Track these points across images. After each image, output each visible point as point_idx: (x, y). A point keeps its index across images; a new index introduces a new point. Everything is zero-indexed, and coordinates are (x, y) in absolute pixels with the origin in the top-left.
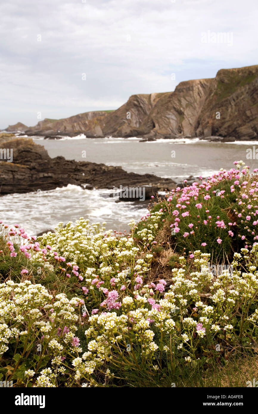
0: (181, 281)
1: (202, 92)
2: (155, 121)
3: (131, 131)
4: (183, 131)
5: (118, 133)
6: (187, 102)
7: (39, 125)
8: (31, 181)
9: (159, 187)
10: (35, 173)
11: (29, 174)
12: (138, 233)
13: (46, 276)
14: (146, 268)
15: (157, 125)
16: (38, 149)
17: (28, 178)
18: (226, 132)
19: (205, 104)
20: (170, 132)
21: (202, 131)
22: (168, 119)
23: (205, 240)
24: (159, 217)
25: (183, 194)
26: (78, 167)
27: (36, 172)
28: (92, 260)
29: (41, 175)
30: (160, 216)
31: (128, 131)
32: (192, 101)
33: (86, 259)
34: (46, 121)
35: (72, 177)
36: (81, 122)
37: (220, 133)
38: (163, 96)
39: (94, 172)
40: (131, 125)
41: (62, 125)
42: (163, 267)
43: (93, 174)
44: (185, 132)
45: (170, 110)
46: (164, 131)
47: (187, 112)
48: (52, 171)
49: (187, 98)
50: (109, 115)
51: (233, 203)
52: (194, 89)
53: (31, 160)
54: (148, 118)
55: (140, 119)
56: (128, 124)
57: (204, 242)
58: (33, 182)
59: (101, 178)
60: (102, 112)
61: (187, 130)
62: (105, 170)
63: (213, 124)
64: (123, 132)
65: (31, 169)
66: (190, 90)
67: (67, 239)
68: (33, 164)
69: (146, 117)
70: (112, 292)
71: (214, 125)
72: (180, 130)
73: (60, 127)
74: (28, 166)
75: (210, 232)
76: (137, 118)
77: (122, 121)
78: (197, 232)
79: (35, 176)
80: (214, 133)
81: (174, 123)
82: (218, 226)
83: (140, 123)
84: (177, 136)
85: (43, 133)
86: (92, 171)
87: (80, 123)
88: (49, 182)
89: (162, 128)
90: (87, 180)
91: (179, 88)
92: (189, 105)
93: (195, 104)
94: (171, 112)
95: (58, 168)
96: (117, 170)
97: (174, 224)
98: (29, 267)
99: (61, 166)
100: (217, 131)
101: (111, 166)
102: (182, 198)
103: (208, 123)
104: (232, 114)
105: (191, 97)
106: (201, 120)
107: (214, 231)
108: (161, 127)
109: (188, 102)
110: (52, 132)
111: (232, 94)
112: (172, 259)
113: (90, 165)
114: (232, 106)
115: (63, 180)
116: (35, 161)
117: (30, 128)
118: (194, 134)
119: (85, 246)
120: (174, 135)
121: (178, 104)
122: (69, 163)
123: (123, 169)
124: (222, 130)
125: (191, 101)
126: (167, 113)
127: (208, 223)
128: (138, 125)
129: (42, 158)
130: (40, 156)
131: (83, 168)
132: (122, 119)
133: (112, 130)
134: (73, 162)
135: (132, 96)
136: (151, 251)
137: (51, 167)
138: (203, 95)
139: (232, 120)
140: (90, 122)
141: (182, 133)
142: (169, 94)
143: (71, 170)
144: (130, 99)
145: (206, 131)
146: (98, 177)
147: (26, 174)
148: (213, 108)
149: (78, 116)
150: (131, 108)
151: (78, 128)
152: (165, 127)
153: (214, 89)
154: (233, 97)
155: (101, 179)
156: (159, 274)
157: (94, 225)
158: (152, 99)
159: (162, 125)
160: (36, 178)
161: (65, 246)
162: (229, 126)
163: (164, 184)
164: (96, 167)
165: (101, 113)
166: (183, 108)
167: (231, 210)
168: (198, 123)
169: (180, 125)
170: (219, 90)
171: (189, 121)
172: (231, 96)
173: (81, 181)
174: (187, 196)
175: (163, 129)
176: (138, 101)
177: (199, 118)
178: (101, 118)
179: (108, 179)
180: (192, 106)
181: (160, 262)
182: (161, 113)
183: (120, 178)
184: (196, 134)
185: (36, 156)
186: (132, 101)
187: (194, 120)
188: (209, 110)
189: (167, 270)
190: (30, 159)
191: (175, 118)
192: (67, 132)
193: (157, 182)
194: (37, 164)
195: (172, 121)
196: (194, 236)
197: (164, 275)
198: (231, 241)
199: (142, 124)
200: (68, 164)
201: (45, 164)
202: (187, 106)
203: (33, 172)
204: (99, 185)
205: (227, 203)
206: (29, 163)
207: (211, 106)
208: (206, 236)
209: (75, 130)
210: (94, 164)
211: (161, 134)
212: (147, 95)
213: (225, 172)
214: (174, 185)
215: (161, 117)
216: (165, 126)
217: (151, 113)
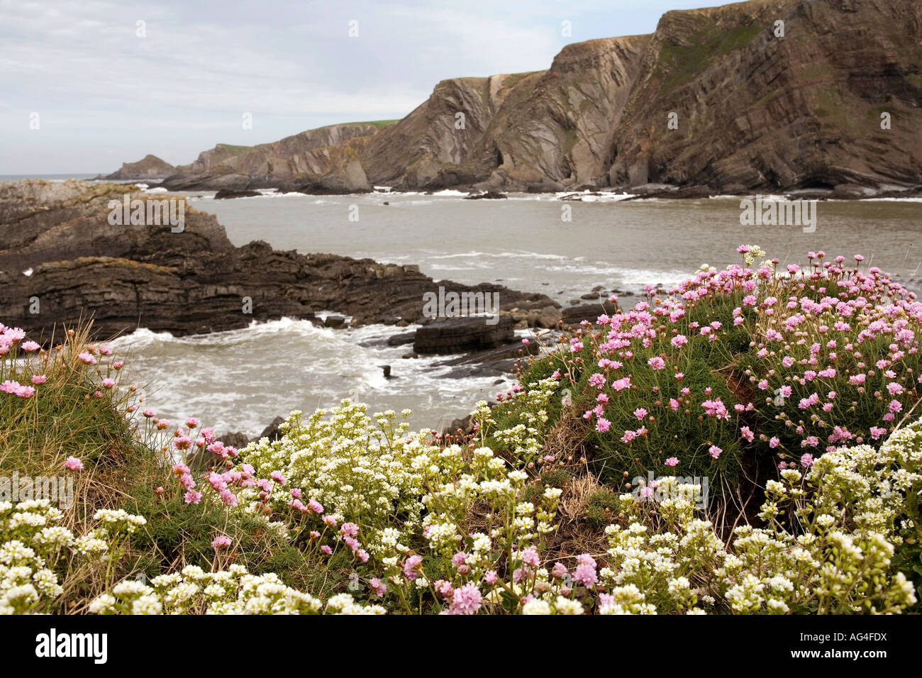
0: (637, 557)
1: (622, 71)
2: (502, 148)
3: (441, 174)
4: (576, 172)
5: (406, 179)
6: (585, 98)
7: (201, 160)
8: (184, 306)
9: (516, 316)
10: (193, 286)
11: (178, 289)
12: (495, 436)
13: (273, 551)
14: (545, 524)
15: (507, 158)
16: (201, 224)
17: (176, 300)
18: (685, 172)
19: (630, 100)
20: (542, 175)
21: (623, 171)
22: (536, 140)
23: (674, 451)
24: (549, 392)
25: (613, 333)
26: (307, 270)
27: (197, 285)
28: (384, 508)
29: (210, 291)
30: (551, 390)
31: (433, 173)
32: (597, 95)
33: (366, 505)
34: (221, 151)
35: (291, 293)
36: (312, 152)
37: (669, 175)
38: (522, 81)
39: (347, 282)
40: (441, 158)
41: (263, 160)
42: (573, 522)
43: (344, 285)
44: (579, 175)
45: (540, 119)
46: (525, 173)
47: (585, 123)
48: (237, 282)
49: (583, 86)
50: (383, 133)
51: (739, 354)
52: (602, 63)
53: (182, 253)
54: (485, 140)
55: (464, 141)
56: (431, 156)
57: (670, 455)
58: (189, 309)
59: (365, 295)
60: (364, 124)
61: (585, 169)
62: (374, 274)
63: (651, 152)
64: (421, 176)
65: (182, 277)
66: (590, 66)
67: (315, 456)
68: (188, 264)
69: (480, 138)
70: (465, 589)
71: (654, 156)
72: (568, 169)
73: (256, 165)
74: (175, 269)
75: (685, 430)
76: (456, 140)
77: (416, 148)
78: (652, 431)
79: (193, 294)
80: (653, 176)
81: (550, 153)
82: (708, 412)
83: (463, 153)
84: (560, 185)
85: (214, 182)
86: (341, 278)
87: (309, 154)
88: (232, 308)
89: (522, 163)
90: (329, 301)
91: (562, 61)
92: (590, 103)
93: (606, 100)
94: (542, 123)
95: (253, 273)
96: (406, 275)
97: (594, 411)
98: (230, 531)
99: (262, 267)
100: (662, 171)
101: (390, 265)
102: (611, 342)
103: (639, 149)
104: (699, 127)
105: (594, 84)
106: (619, 142)
107: (697, 426)
108: (518, 161)
109: (587, 95)
110: (237, 179)
111: (698, 74)
112: (596, 501)
113: (336, 263)
114: (699, 105)
115: (267, 304)
116: (193, 255)
117: (179, 169)
118: (604, 179)
119: (365, 471)
120: (554, 182)
121: (559, 102)
122: (282, 259)
123: (421, 271)
124: (675, 168)
125: (593, 93)
126: (533, 125)
127: (681, 405)
128: (458, 159)
129: (213, 246)
130: (205, 243)
131: (319, 272)
132: (417, 143)
133: (390, 173)
134: (291, 254)
135: (443, 84)
136: (538, 482)
137: (237, 271)
138: (624, 79)
139: (700, 140)
140: (333, 151)
141: (573, 176)
142: (537, 75)
143: (287, 277)
144: (435, 91)
145: (633, 171)
146: (357, 294)
147: (172, 288)
148: (651, 110)
149: (302, 138)
150: (440, 114)
151: (304, 166)
152: (527, 162)
153: (653, 64)
154: (700, 84)
155: (367, 298)
156: (562, 542)
157: (379, 418)
158: (493, 92)
159: (520, 156)
160: (197, 300)
161: (310, 474)
162: (693, 158)
163: (528, 308)
164: (352, 269)
165: (361, 129)
166: (574, 113)
167: (736, 371)
168: (614, 151)
169: (567, 156)
170: (665, 64)
171: (589, 145)
172: (698, 80)
173: (314, 304)
174: (624, 338)
175: (524, 165)
176: (457, 97)
177: (614, 138)
178: (362, 141)
179: (383, 300)
180: (597, 107)
181: (563, 509)
182: (516, 127)
183: (412, 296)
184: (608, 179)
185: (197, 243)
186: (443, 96)
187: (604, 143)
188: (641, 115)
189: (582, 529)
190: (179, 251)
191: (553, 139)
192: (274, 179)
193: (510, 304)
194: (198, 263)
195: (544, 146)
196: (647, 442)
197: (575, 541)
198: (738, 451)
199: (469, 155)
200: (280, 262)
201: (218, 263)
202: (584, 106)
203: (189, 282)
204: (362, 314)
205: (725, 353)
206: (178, 261)
207: (646, 107)
208: (677, 440)
209: (295, 172)
210: (347, 259)
211: (518, 181)
212: (481, 79)
213: (713, 275)
214: (556, 310)
215: (517, 138)
216: (530, 159)
217: (492, 127)
